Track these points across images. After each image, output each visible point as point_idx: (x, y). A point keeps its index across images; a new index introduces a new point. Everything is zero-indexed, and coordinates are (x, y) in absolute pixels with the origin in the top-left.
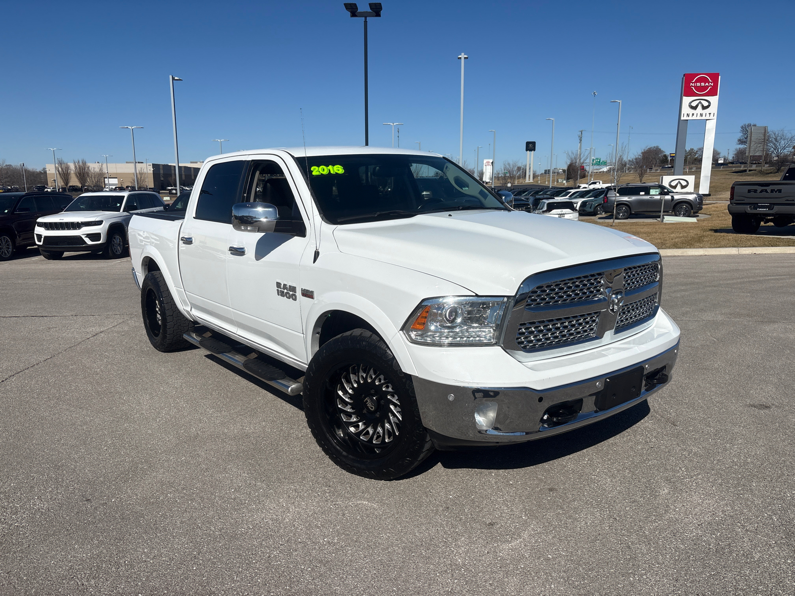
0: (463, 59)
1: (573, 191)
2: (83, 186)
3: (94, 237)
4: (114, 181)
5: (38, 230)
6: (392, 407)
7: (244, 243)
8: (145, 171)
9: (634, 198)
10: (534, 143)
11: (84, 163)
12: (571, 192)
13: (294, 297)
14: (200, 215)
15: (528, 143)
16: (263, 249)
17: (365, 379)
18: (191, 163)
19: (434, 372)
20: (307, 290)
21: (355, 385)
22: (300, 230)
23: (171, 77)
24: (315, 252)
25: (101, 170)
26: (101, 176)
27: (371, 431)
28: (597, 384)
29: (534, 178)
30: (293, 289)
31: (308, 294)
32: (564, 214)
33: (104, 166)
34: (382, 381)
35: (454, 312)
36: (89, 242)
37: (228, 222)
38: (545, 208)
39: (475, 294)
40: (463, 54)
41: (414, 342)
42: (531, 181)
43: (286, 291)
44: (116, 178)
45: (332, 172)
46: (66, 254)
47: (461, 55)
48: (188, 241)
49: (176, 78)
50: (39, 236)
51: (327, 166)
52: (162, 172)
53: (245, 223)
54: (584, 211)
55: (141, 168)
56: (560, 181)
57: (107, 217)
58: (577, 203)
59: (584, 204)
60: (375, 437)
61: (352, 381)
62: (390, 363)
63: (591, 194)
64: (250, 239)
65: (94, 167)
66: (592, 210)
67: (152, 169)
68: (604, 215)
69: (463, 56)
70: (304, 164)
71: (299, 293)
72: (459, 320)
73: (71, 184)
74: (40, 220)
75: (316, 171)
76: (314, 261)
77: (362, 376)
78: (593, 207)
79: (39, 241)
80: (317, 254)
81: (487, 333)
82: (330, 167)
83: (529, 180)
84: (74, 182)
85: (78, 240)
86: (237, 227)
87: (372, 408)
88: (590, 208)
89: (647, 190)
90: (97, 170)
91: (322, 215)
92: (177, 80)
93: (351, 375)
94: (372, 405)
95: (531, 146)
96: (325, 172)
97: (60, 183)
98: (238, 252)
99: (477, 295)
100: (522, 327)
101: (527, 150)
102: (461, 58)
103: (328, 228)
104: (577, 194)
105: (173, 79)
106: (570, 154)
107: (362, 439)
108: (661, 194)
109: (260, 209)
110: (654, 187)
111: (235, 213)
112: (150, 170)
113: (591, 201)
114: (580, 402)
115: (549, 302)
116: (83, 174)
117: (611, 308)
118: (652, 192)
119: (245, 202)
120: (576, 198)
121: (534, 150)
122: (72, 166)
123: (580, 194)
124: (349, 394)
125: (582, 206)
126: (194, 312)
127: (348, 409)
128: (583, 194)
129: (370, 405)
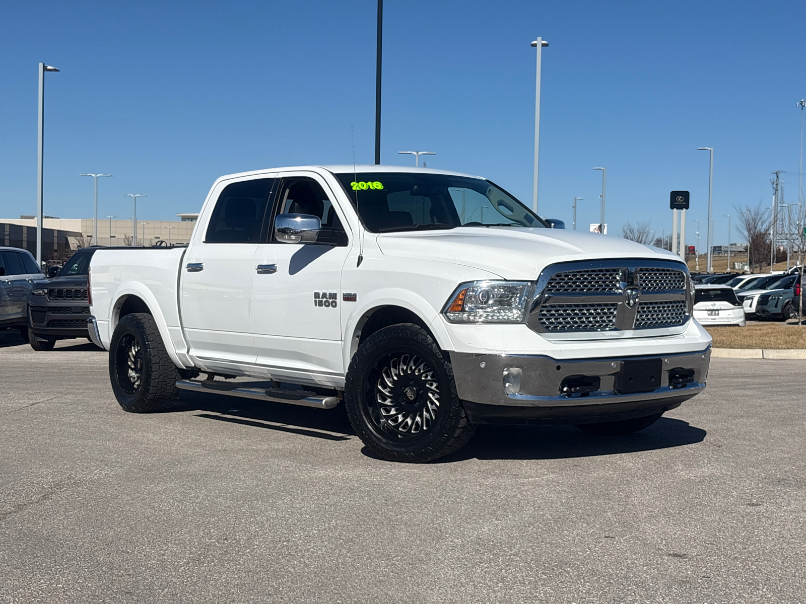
0: (539, 48)
1: (747, 278)
6: (430, 395)
7: (276, 260)
10: (686, 195)
12: (742, 280)
13: (334, 304)
14: (213, 237)
15: (674, 195)
17: (405, 371)
19: (469, 345)
20: (349, 294)
21: (395, 378)
22: (342, 240)
23: (41, 65)
24: (359, 256)
27: (409, 421)
28: (612, 364)
30: (334, 296)
31: (350, 298)
32: (718, 310)
34: (422, 371)
35: (487, 294)
39: (503, 279)
40: (539, 38)
41: (452, 322)
43: (326, 300)
45: (371, 188)
47: (536, 40)
48: (196, 268)
49: (49, 67)
51: (366, 182)
53: (291, 233)
54: (764, 311)
58: (752, 298)
59: (764, 300)
60: (414, 426)
61: (393, 374)
62: (429, 347)
63: (777, 283)
66: (778, 311)
69: (539, 42)
70: (344, 180)
71: (339, 299)
72: (491, 302)
75: (356, 186)
76: (358, 264)
77: (403, 369)
78: (780, 304)
80: (360, 259)
81: (515, 314)
82: (369, 183)
87: (411, 397)
88: (776, 306)
91: (364, 225)
92: (50, 70)
93: (392, 369)
94: (412, 394)
95: (680, 200)
96: (365, 188)
98: (267, 269)
99: (505, 280)
100: (544, 309)
101: (672, 208)
102: (535, 45)
103: (371, 237)
104: (754, 283)
105: (45, 69)
106: (744, 210)
107: (401, 431)
113: (778, 294)
114: (597, 379)
115: (568, 290)
117: (627, 302)
120: (751, 289)
121: (687, 208)
123: (758, 282)
124: (390, 387)
125: (759, 303)
126: (194, 352)
127: (388, 402)
128: (763, 284)
129: (410, 395)
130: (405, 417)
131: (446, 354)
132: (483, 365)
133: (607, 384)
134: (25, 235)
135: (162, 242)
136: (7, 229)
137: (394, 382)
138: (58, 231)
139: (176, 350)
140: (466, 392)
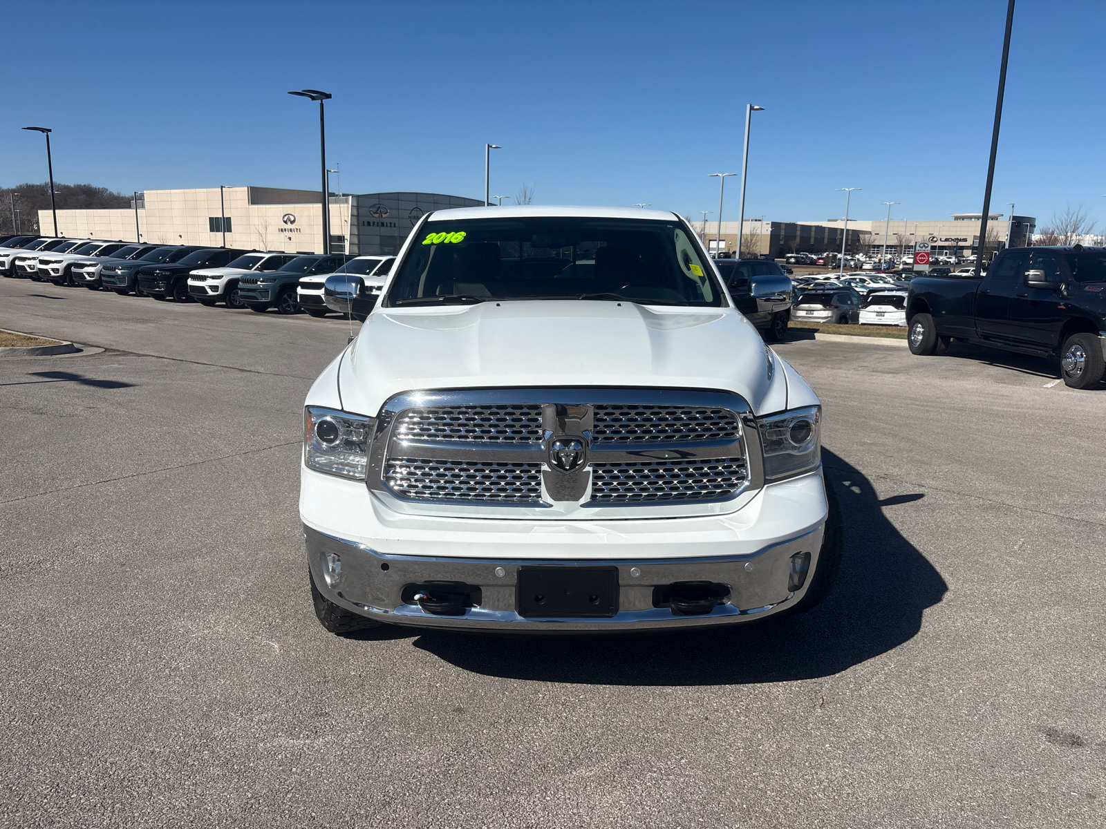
8: (759, 232)
18: (829, 220)
39: (341, 409)
44: (724, 240)
45: (446, 241)
49: (756, 107)
51: (449, 233)
52: (783, 232)
55: (754, 228)
67: (771, 229)
72: (338, 441)
75: (429, 239)
82: (444, 234)
91: (387, 294)
92: (757, 109)
96: (439, 241)
105: (752, 108)
112: (766, 230)
114: (479, 590)
134: (826, 234)
135: (934, 237)
136: (813, 229)
138: (853, 230)
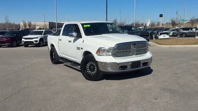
1: (171, 29)
2: (30, 28)
3: (36, 41)
4: (38, 27)
5: (23, 40)
9: (188, 31)
11: (30, 22)
13: (79, 49)
14: (63, 35)
15: (160, 15)
16: (75, 41)
17: (91, 63)
22: (81, 37)
25: (35, 24)
26: (35, 26)
28: (130, 63)
29: (162, 25)
30: (79, 48)
31: (82, 49)
32: (165, 36)
33: (36, 23)
34: (93, 63)
35: (104, 50)
36: (35, 43)
37: (68, 36)
38: (159, 34)
41: (98, 55)
42: (161, 26)
43: (78, 48)
46: (29, 46)
48: (60, 40)
50: (23, 41)
52: (51, 24)
53: (71, 36)
55: (46, 23)
56: (170, 26)
57: (40, 36)
58: (171, 33)
64: (72, 39)
65: (33, 23)
66: (176, 35)
68: (179, 36)
70: (83, 25)
71: (80, 49)
73: (26, 28)
74: (23, 37)
75: (85, 26)
79: (23, 42)
80: (83, 41)
81: (110, 53)
83: (160, 26)
84: (28, 27)
85: (32, 42)
86: (70, 37)
89: (192, 29)
90: (34, 24)
93: (88, 63)
95: (161, 16)
97: (24, 28)
98: (70, 42)
99: (108, 47)
100: (116, 53)
108: (196, 30)
109: (74, 33)
110: (194, 28)
111: (69, 34)
112: (48, 24)
113: (176, 32)
114: (127, 66)
115: (121, 49)
116: (30, 25)
117: (133, 50)
118: (193, 29)
119: (72, 32)
122: (27, 23)
125: (173, 34)
126: (61, 55)
127: (89, 69)
128: (173, 30)
129: (92, 68)
130: (92, 72)
131: (97, 61)
132: (103, 64)
133: (129, 67)
137: (89, 66)
139: (59, 54)
140: (101, 69)
